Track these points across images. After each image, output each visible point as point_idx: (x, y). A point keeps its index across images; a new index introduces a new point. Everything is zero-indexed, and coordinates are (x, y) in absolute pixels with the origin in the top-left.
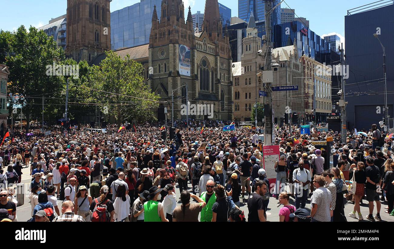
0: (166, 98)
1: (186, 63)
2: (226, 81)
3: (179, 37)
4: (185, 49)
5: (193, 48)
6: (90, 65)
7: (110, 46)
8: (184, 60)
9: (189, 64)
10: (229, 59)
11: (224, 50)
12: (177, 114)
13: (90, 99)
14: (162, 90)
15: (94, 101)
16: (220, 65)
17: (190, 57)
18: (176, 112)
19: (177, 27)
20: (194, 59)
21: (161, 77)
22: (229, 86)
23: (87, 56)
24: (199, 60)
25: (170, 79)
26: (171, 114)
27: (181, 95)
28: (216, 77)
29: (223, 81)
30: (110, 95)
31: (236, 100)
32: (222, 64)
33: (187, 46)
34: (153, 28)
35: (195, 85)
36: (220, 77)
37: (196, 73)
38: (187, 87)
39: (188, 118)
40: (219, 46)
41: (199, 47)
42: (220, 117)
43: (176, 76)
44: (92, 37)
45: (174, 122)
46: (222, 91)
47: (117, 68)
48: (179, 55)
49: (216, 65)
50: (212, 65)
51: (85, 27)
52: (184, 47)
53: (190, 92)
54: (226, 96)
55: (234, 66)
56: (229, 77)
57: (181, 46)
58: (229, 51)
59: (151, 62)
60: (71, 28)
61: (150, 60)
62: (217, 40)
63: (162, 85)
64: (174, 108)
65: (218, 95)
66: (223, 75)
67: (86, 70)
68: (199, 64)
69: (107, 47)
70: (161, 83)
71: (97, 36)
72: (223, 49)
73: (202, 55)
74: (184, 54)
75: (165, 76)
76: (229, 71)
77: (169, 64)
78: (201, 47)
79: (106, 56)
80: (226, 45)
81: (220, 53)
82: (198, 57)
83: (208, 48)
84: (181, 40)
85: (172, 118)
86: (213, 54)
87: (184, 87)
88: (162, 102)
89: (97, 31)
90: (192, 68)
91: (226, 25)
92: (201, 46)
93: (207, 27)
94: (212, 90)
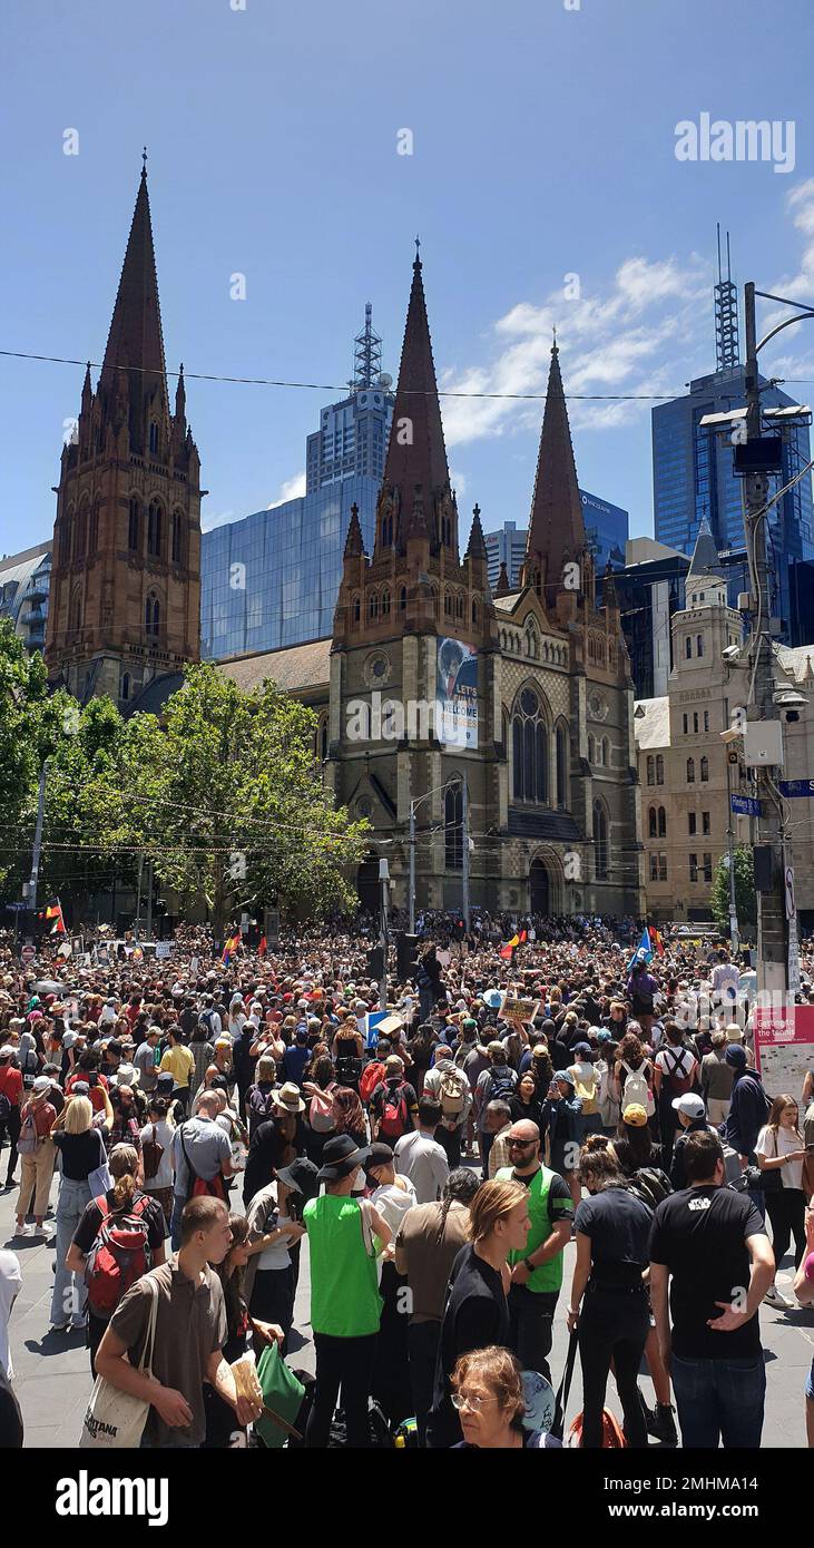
0: (391, 827)
2: (612, 768)
3: (437, 611)
4: (458, 652)
5: (488, 648)
6: (126, 713)
7: (200, 649)
8: (454, 692)
9: (474, 705)
10: (621, 688)
11: (602, 654)
12: (430, 890)
13: (121, 834)
14: (376, 800)
15: (136, 838)
16: (587, 708)
17: (478, 679)
18: (423, 880)
19: (432, 578)
20: (491, 688)
21: (372, 753)
22: (624, 784)
23: (117, 680)
24: (509, 691)
25: (404, 759)
26: (407, 890)
27: (444, 817)
28: (575, 752)
29: (601, 765)
30: (191, 818)
31: (652, 839)
32: (596, 704)
33: (465, 642)
34: (347, 584)
35: (495, 781)
36: (590, 753)
37: (499, 738)
38: (465, 787)
39: (471, 904)
40: (583, 640)
41: (509, 644)
42: (593, 902)
43: (427, 750)
44: (134, 618)
45: (417, 919)
46: (597, 804)
47: (224, 722)
48: (438, 672)
49: (574, 708)
50: (559, 708)
51: (113, 582)
52: (457, 647)
53: (476, 806)
54: (613, 824)
55: (640, 712)
56: (624, 753)
57: (445, 641)
58: (622, 659)
59: (339, 701)
60: (65, 585)
61: (335, 692)
62: (577, 621)
63: (375, 780)
64: (417, 867)
65: (584, 821)
66: (601, 744)
67: (109, 728)
68: (509, 704)
69: (187, 651)
70: (373, 776)
71: (153, 610)
72: (596, 652)
73: (519, 674)
74: (455, 670)
75: (386, 750)
76: (623, 729)
78: (515, 646)
79: (186, 680)
80: (609, 636)
81: (586, 666)
82: (506, 681)
83: (542, 650)
84: (446, 623)
85: (408, 905)
86: (564, 670)
87: (456, 786)
88: (375, 842)
89: (153, 594)
90: (483, 720)
91: (609, 566)
92: (519, 643)
93: (539, 576)
94: (560, 799)
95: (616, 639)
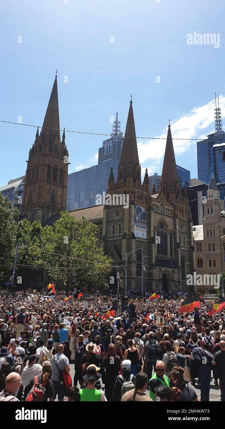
0: (120, 262)
1: (142, 225)
2: (186, 246)
3: (135, 198)
4: (141, 210)
5: (149, 209)
6: (43, 226)
7: (66, 207)
8: (140, 221)
9: (145, 225)
10: (189, 222)
11: (183, 212)
12: (131, 282)
13: (40, 262)
14: (116, 254)
15: (44, 263)
16: (179, 228)
17: (146, 218)
18: (130, 279)
19: (133, 188)
20: (151, 220)
21: (115, 239)
22: (190, 251)
23: (41, 216)
24: (156, 222)
25: (124, 241)
26: (124, 282)
27: (136, 259)
28: (175, 241)
29: (183, 245)
30: (60, 257)
31: (198, 268)
32: (181, 227)
33: (143, 207)
34: (109, 189)
35: (151, 249)
36: (180, 241)
37: (152, 236)
38: (142, 250)
39: (144, 287)
40: (177, 207)
41: (156, 208)
42: (181, 287)
43: (131, 239)
44: (48, 198)
45: (127, 291)
46: (182, 257)
47: (70, 229)
48: (135, 216)
49: (175, 228)
50: (171, 227)
51: (42, 188)
52: (140, 208)
53: (145, 256)
54: (187, 263)
55: (194, 229)
56: (190, 242)
57: (137, 207)
58: (189, 213)
59: (105, 223)
60: (28, 188)
61: (105, 221)
62: (175, 202)
63: (116, 248)
64: (128, 275)
65: (178, 262)
66: (183, 239)
67: (38, 230)
68: (156, 226)
69: (62, 208)
70: (115, 246)
71: (53, 196)
72: (181, 211)
73: (159, 217)
74: (140, 215)
75: (119, 238)
76: (190, 234)
77: (124, 225)
78: (158, 209)
79: (61, 216)
80: (185, 207)
81: (178, 215)
82: (155, 219)
83: (165, 210)
84: (137, 201)
85: (125, 287)
86: (172, 216)
87: (140, 250)
88: (114, 266)
89: (53, 191)
90: (148, 230)
91: (185, 186)
92: (159, 208)
93: (164, 189)
94: (171, 255)
95: (187, 208)
